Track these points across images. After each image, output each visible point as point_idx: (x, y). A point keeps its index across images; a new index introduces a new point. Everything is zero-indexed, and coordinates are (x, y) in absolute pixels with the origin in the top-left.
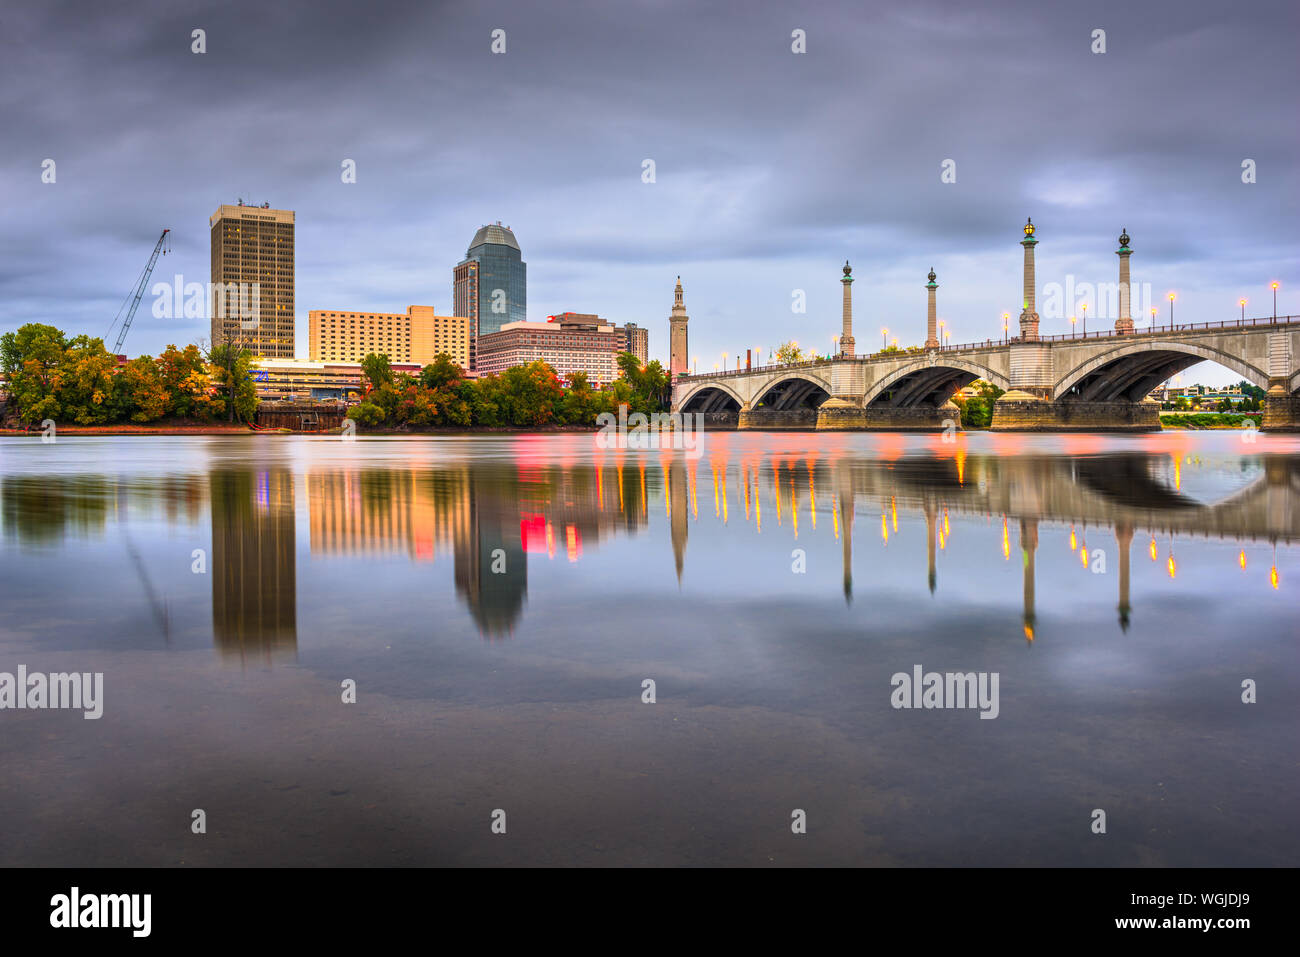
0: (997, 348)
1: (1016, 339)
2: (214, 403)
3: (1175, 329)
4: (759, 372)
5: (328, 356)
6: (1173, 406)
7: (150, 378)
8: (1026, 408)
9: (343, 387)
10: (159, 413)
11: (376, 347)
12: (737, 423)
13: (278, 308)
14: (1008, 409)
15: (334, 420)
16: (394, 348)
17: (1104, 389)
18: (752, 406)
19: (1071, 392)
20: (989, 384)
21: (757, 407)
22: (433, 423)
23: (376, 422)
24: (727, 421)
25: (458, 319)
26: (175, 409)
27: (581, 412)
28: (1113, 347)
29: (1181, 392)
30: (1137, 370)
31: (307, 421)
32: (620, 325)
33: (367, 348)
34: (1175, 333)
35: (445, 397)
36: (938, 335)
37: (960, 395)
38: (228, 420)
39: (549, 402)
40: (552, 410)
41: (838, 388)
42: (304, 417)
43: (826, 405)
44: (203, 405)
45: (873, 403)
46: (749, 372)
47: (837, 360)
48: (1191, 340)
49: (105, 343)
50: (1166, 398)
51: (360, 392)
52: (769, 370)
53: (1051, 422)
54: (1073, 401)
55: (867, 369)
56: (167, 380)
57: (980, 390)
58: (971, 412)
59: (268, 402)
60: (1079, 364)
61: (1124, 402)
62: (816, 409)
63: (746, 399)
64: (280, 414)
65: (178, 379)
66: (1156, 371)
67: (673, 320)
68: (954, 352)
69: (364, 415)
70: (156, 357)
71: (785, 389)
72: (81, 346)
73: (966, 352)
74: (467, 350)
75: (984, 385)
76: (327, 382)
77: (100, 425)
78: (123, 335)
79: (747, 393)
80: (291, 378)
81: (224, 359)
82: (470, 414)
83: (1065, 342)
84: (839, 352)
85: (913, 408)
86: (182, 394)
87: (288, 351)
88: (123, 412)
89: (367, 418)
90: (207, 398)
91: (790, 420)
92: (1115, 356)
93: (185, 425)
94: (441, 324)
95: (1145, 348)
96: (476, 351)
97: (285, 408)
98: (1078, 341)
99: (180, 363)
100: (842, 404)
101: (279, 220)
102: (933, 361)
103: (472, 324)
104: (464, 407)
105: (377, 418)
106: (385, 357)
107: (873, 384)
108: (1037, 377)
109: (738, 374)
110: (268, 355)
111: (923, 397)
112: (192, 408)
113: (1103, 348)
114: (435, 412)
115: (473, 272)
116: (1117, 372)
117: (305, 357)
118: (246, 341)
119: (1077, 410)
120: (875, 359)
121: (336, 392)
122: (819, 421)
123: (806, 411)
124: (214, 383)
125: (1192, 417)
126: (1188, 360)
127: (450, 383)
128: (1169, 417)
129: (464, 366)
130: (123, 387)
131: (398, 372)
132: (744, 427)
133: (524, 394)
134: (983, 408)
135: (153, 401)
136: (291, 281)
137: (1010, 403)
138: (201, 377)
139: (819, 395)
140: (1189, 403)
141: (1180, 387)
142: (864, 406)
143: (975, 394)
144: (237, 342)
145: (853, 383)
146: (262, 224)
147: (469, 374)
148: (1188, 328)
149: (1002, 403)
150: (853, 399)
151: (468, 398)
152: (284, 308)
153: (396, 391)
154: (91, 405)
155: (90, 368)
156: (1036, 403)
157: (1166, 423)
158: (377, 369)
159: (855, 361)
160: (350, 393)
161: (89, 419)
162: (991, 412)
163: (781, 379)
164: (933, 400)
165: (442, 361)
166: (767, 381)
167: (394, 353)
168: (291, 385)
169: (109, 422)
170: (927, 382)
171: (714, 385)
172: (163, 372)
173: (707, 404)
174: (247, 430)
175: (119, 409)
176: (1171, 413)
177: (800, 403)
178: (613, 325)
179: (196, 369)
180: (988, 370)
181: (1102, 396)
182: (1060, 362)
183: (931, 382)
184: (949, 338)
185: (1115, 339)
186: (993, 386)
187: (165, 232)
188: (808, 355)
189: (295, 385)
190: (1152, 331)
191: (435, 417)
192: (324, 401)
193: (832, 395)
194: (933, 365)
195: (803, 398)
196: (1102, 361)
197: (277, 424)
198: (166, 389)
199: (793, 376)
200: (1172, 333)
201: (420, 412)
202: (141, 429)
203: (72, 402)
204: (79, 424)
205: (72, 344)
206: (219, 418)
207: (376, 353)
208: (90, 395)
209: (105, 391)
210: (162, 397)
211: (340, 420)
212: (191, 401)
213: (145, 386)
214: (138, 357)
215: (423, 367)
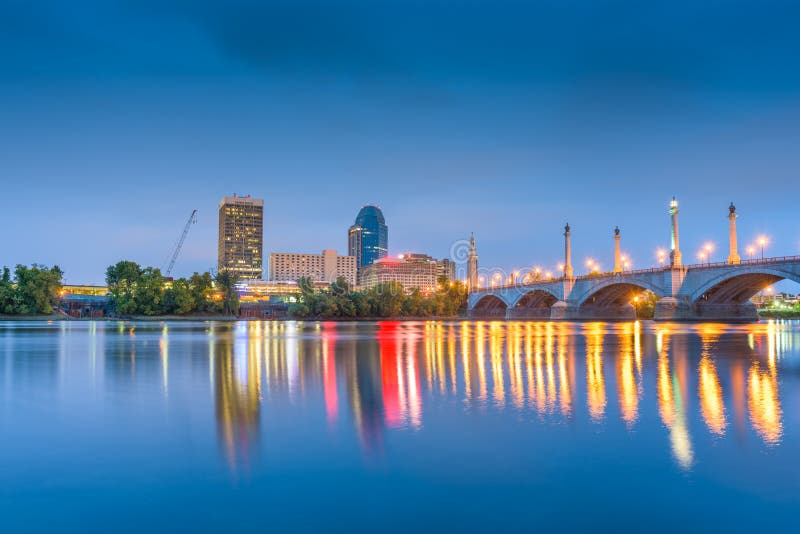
0: (657, 273)
1: (667, 267)
2: (218, 304)
3: (765, 261)
4: (518, 287)
5: (279, 278)
6: (767, 305)
7: (184, 290)
8: (674, 308)
10: (189, 309)
11: (305, 273)
12: (505, 315)
13: (254, 252)
14: (664, 308)
15: (282, 313)
16: (315, 273)
17: (723, 296)
18: (514, 306)
19: (702, 298)
20: (652, 293)
22: (336, 316)
23: (304, 315)
24: (499, 314)
25: (350, 257)
26: (197, 307)
27: (417, 309)
28: (727, 271)
29: (771, 297)
30: (742, 285)
31: (267, 313)
32: (440, 260)
33: (301, 273)
34: (765, 263)
35: (342, 301)
37: (635, 299)
38: (225, 313)
39: (399, 303)
41: (562, 296)
42: (265, 311)
43: (555, 305)
44: (212, 305)
45: (583, 304)
46: (512, 286)
47: (561, 280)
48: (775, 267)
49: (161, 271)
50: (762, 301)
51: (296, 297)
52: (524, 285)
53: (691, 316)
54: (703, 303)
55: (580, 285)
56: (193, 291)
58: (642, 310)
59: (246, 303)
60: (706, 281)
61: (735, 303)
62: (550, 308)
63: (510, 302)
64: (253, 309)
65: (199, 291)
68: (631, 275)
69: (298, 311)
70: (188, 278)
72: (149, 273)
73: (638, 275)
74: (355, 275)
77: (157, 316)
78: (171, 267)
79: (511, 300)
81: (224, 280)
82: (355, 310)
83: (697, 269)
84: (563, 275)
85: (607, 307)
86: (201, 299)
87: (258, 275)
88: (170, 309)
89: (300, 312)
90: (215, 302)
91: (535, 314)
92: (728, 277)
93: (202, 316)
94: (341, 260)
95: (746, 272)
96: (360, 275)
97: (256, 306)
98: (706, 268)
99: (202, 281)
100: (564, 304)
101: (255, 204)
102: (619, 280)
103: (357, 260)
104: (352, 306)
105: (304, 312)
106: (310, 279)
107: (583, 293)
108: (681, 289)
109: (506, 287)
112: (206, 306)
113: (720, 272)
114: (336, 309)
115: (359, 231)
116: (730, 286)
117: (267, 279)
119: (706, 309)
120: (585, 279)
122: (552, 314)
123: (545, 308)
124: (218, 293)
125: (778, 312)
126: (774, 278)
127: (345, 293)
128: (764, 312)
129: (353, 283)
130: (170, 295)
131: (317, 286)
132: (508, 318)
133: (386, 299)
134: (649, 307)
135: (186, 303)
137: (665, 304)
138: (211, 290)
139: (552, 299)
140: (777, 304)
141: (771, 294)
142: (578, 305)
143: (644, 298)
145: (572, 293)
146: (246, 206)
147: (355, 287)
148: (773, 260)
149: (660, 304)
150: (572, 302)
151: (355, 301)
152: (257, 251)
153: (316, 298)
154: (153, 305)
155: (153, 285)
156: (681, 305)
157: (762, 316)
158: (305, 286)
159: (573, 280)
160: (291, 298)
161: (152, 312)
162: (654, 309)
163: (529, 291)
164: (619, 302)
165: (341, 280)
166: (522, 291)
167: (315, 276)
169: (162, 314)
170: (615, 291)
171: (492, 294)
173: (488, 304)
174: (235, 318)
175: (168, 307)
177: (541, 304)
178: (436, 260)
179: (209, 285)
180: (651, 285)
181: (721, 300)
182: (696, 280)
183: (618, 292)
184: (628, 267)
185: (728, 267)
187: (194, 211)
188: (546, 277)
190: (751, 262)
191: (337, 311)
192: (276, 302)
193: (559, 298)
194: (618, 282)
195: (543, 301)
196: (721, 280)
197: (251, 315)
198: (192, 297)
199: (538, 289)
200: (763, 263)
201: (328, 309)
202: (178, 317)
203: (143, 303)
204: (146, 315)
205: (144, 272)
206: (220, 311)
207: (306, 276)
208: (152, 299)
209: (160, 297)
210: (190, 301)
211: (284, 313)
212: (205, 302)
213: (181, 294)
214: (179, 278)
215: (331, 284)
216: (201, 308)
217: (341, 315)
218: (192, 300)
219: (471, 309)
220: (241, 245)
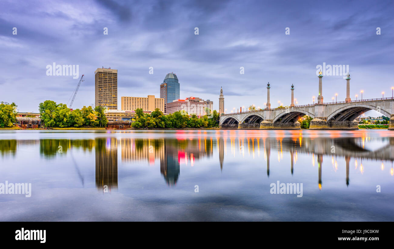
0: (311, 106)
1: (317, 104)
2: (96, 122)
3: (363, 101)
4: (244, 113)
5: (126, 109)
6: (362, 123)
7: (79, 115)
8: (320, 123)
9: (130, 117)
10: (82, 124)
11: (139, 106)
12: (237, 127)
13: (113, 96)
14: (314, 124)
15: (128, 126)
16: (144, 107)
17: (342, 118)
18: (242, 122)
19: (332, 119)
20: (309, 116)
21: (243, 123)
22: (154, 127)
23: (139, 127)
24: (235, 127)
25: (161, 99)
26: (86, 123)
27: (195, 124)
28: (345, 106)
29: (364, 119)
30: (352, 112)
31: (121, 126)
32: (205, 100)
33: (137, 107)
34: (363, 102)
35: (158, 120)
36: (294, 103)
37: (300, 119)
38: (100, 126)
39: (186, 121)
40: (187, 124)
41: (266, 118)
42: (120, 125)
43: (262, 122)
44: (93, 122)
45: (276, 122)
46: (241, 113)
47: (265, 110)
48: (367, 104)
49: (67, 106)
50: (360, 120)
51: (135, 119)
52: (247, 113)
53: (326, 127)
54: (333, 121)
55: (274, 112)
56: (83, 115)
57: (306, 118)
58: (303, 124)
59: (110, 121)
60: (335, 111)
61: (348, 121)
62: (259, 123)
63: (240, 121)
64: (114, 125)
65: (86, 115)
66: (357, 113)
67: (220, 99)
68: (299, 108)
70: (80, 109)
71: (251, 118)
72: (61, 106)
73: (302, 107)
74: (164, 107)
75: (307, 117)
76: (126, 116)
77: (66, 127)
78: (72, 103)
79: (241, 119)
80: (117, 115)
81: (99, 110)
82: (164, 125)
83: (331, 105)
84: (266, 108)
85: (287, 123)
86: (87, 119)
87: (115, 108)
88: (72, 124)
89: (137, 126)
90: (94, 120)
91: (252, 127)
92: (345, 108)
93: (88, 128)
94: (157, 100)
95: (354, 106)
96: (166, 108)
97: (115, 123)
98: (334, 104)
99: (87, 111)
100: (267, 122)
101: (113, 72)
102: (293, 110)
103: (165, 100)
104: (163, 123)
105: (139, 126)
106: (142, 109)
107: (276, 116)
108: (322, 114)
109: (238, 114)
110: (110, 109)
111: (289, 120)
112: (90, 123)
113: (342, 106)
114: (155, 124)
115: (165, 86)
116: (346, 113)
117: (120, 109)
118: (104, 105)
119: (334, 124)
120: (276, 109)
121: (128, 119)
122: (260, 127)
123: (257, 124)
124: (96, 116)
125: (368, 126)
126: (367, 109)
127: (159, 116)
128: (361, 126)
129: (163, 112)
130: (72, 117)
131: (145, 113)
132: (239, 128)
133: (179, 119)
134: (307, 123)
135: (80, 121)
136: (116, 88)
137: (315, 122)
138: (92, 115)
139: (260, 119)
140: (367, 122)
141: (364, 117)
142: (273, 122)
143: (305, 119)
144: (102, 105)
145: (270, 116)
146: (109, 73)
147: (164, 114)
148: (367, 100)
149: (312, 122)
150: (270, 121)
151: (164, 120)
152: (115, 96)
153: (145, 119)
154: (63, 122)
155: (63, 112)
156: (322, 122)
157: (360, 127)
158: (140, 113)
159: (271, 110)
160: (132, 119)
161: (63, 126)
162: (309, 124)
163: (250, 115)
164: (293, 121)
165: (157, 110)
166: (246, 116)
167: (144, 108)
168: (116, 117)
169: (68, 127)
170: (291, 116)
171: (231, 117)
172: (82, 113)
173: (229, 122)
174: (104, 129)
175: (71, 123)
176: (362, 125)
177: (255, 122)
178: (204, 100)
179: (91, 112)
180: (308, 112)
181: (341, 120)
182: (329, 110)
183: (292, 116)
184: (297, 103)
185: (345, 104)
186: (310, 117)
187: (83, 75)
188: (258, 108)
189: (118, 117)
190: (356, 101)
191: (155, 125)
192: (125, 121)
193: (264, 119)
194: (293, 111)
195: (256, 121)
196: (341, 110)
197: (113, 127)
198: (83, 118)
199: (253, 114)
200: (362, 102)
201: (151, 124)
202: (76, 128)
203: (58, 121)
204: (60, 127)
205: (58, 106)
206: (98, 126)
207: (139, 108)
208: (63, 120)
209: (67, 118)
210: (82, 120)
211: (129, 126)
212: (90, 121)
213: (78, 117)
214: (76, 109)
215: (152, 112)
216: (87, 124)
217: (157, 127)
218: (83, 120)
219: (221, 124)
220: (107, 92)
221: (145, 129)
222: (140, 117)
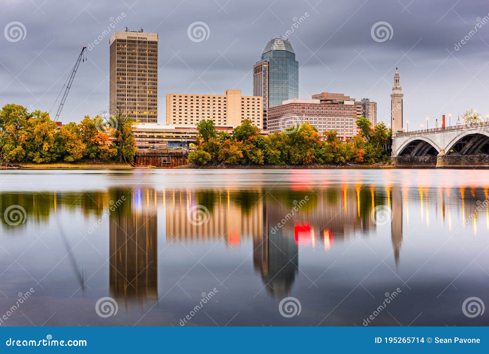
2: (111, 151)
4: (451, 129)
5: (177, 121)
7: (75, 136)
9: (187, 140)
10: (80, 156)
11: (206, 115)
12: (436, 164)
13: (148, 92)
15: (181, 161)
16: (217, 116)
18: (446, 152)
21: (449, 153)
22: (240, 163)
23: (206, 162)
24: (429, 162)
25: (256, 98)
26: (89, 154)
27: (333, 156)
31: (165, 161)
32: (359, 100)
33: (200, 116)
35: (248, 147)
38: (119, 160)
39: (313, 149)
40: (314, 155)
42: (163, 159)
44: (105, 151)
46: (444, 129)
49: (50, 115)
51: (196, 143)
52: (458, 128)
56: (84, 137)
59: (142, 150)
63: (442, 148)
64: (149, 157)
65: (91, 136)
67: (393, 96)
69: (198, 158)
70: (78, 122)
71: (468, 141)
74: (261, 117)
76: (177, 137)
77: (47, 163)
78: (60, 110)
79: (442, 143)
80: (156, 135)
82: (263, 157)
86: (93, 145)
87: (153, 119)
88: (60, 156)
89: (200, 159)
90: (108, 148)
91: (472, 161)
93: (94, 164)
94: (246, 101)
96: (267, 117)
97: (152, 153)
99: (93, 127)
101: (149, 39)
103: (264, 101)
104: (260, 152)
105: (206, 160)
106: (211, 122)
109: (437, 131)
110: (142, 121)
112: (98, 153)
114: (242, 156)
115: (265, 68)
118: (130, 113)
121: (181, 144)
123: (483, 155)
124: (111, 138)
127: (251, 138)
129: (259, 127)
130: (60, 140)
131: (219, 131)
132: (440, 166)
133: (297, 144)
135: (76, 149)
136: (156, 76)
138: (103, 135)
144: (124, 113)
146: (139, 42)
147: (263, 132)
151: (262, 147)
152: (152, 92)
153: (218, 143)
154: (42, 152)
155: (42, 130)
158: (206, 129)
160: (190, 144)
161: (41, 160)
163: (465, 134)
165: (246, 123)
166: (456, 135)
167: (217, 119)
168: (155, 139)
169: (51, 162)
171: (420, 138)
172: (82, 131)
173: (416, 150)
174: (129, 166)
175: (57, 154)
177: (478, 150)
178: (354, 100)
187: (84, 48)
189: (158, 140)
191: (242, 159)
192: (174, 149)
197: (147, 163)
198: (84, 142)
199: (474, 132)
201: (232, 156)
202: (70, 166)
203: (31, 150)
204: (35, 163)
205: (31, 116)
206: (114, 159)
207: (206, 119)
208: (42, 146)
209: (49, 144)
210: (81, 147)
211: (184, 161)
212: (98, 149)
213: (72, 140)
214: (68, 123)
215: (234, 127)
216: (93, 155)
217: (247, 163)
218: (84, 146)
219: (395, 156)
220: (134, 85)
221: (219, 166)
222: (207, 140)
